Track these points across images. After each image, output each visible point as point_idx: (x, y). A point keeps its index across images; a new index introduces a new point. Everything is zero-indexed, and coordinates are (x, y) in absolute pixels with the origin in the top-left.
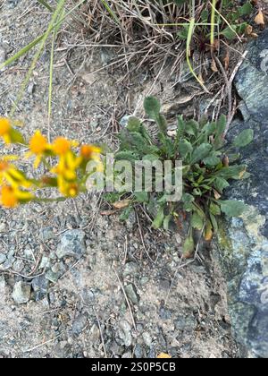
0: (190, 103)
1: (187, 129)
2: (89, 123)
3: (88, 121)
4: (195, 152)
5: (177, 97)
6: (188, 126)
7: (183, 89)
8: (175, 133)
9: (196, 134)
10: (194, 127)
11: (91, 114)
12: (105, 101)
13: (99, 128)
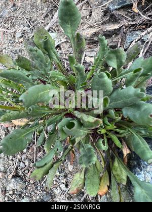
0: (116, 32)
1: (109, 58)
2: (15, 32)
3: (14, 30)
4: (115, 94)
5: (104, 23)
6: (112, 55)
7: (112, 15)
8: (92, 60)
9: (119, 67)
10: (119, 58)
11: (19, 25)
12: (34, 16)
13: (21, 40)
